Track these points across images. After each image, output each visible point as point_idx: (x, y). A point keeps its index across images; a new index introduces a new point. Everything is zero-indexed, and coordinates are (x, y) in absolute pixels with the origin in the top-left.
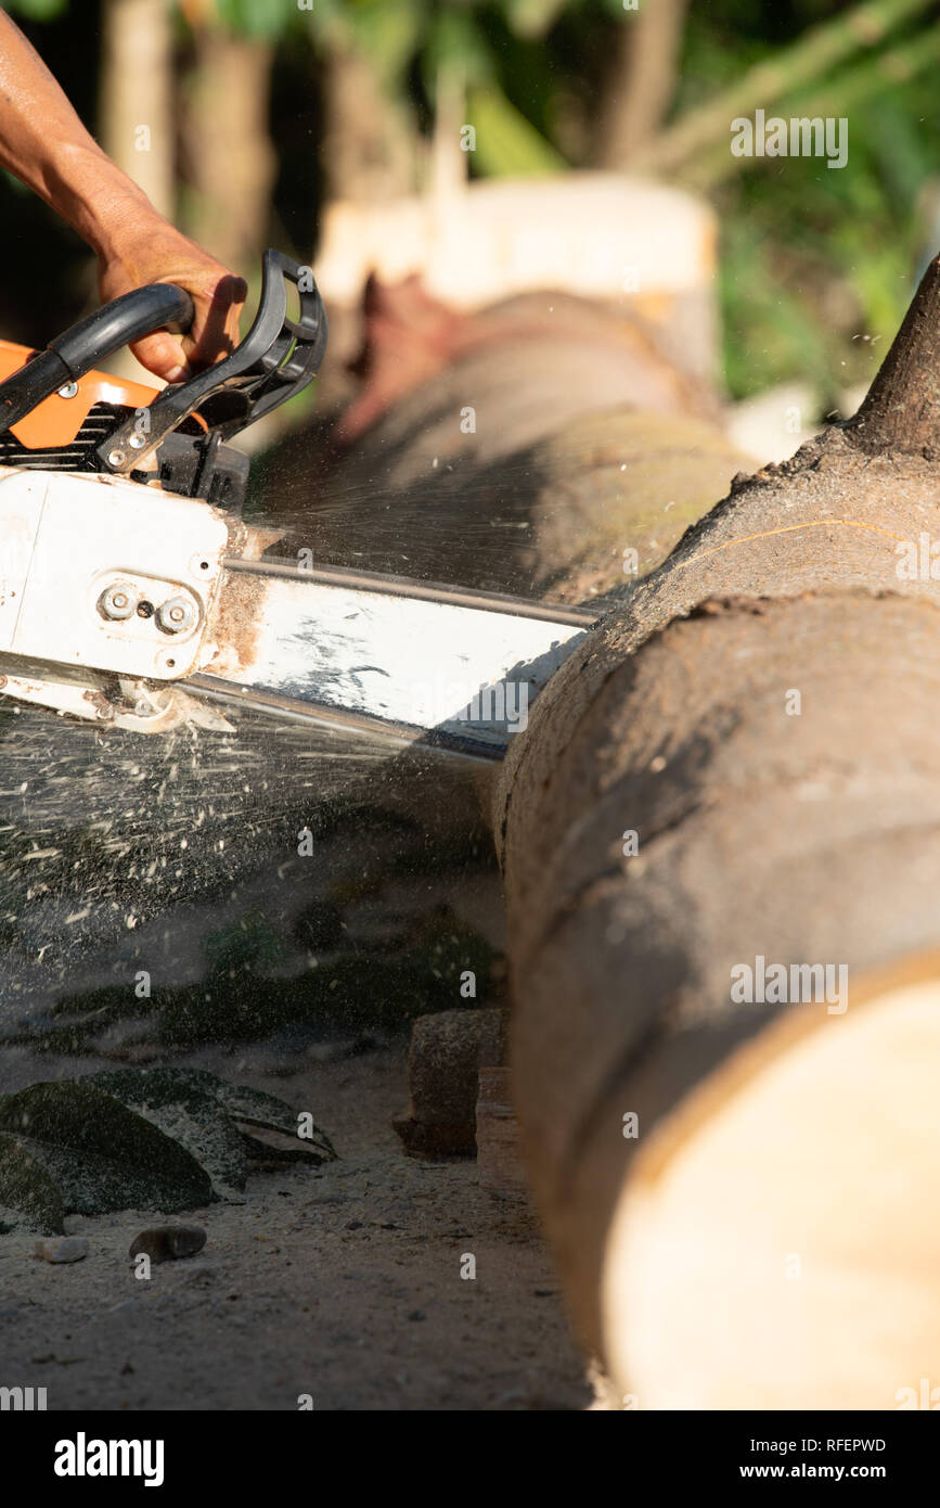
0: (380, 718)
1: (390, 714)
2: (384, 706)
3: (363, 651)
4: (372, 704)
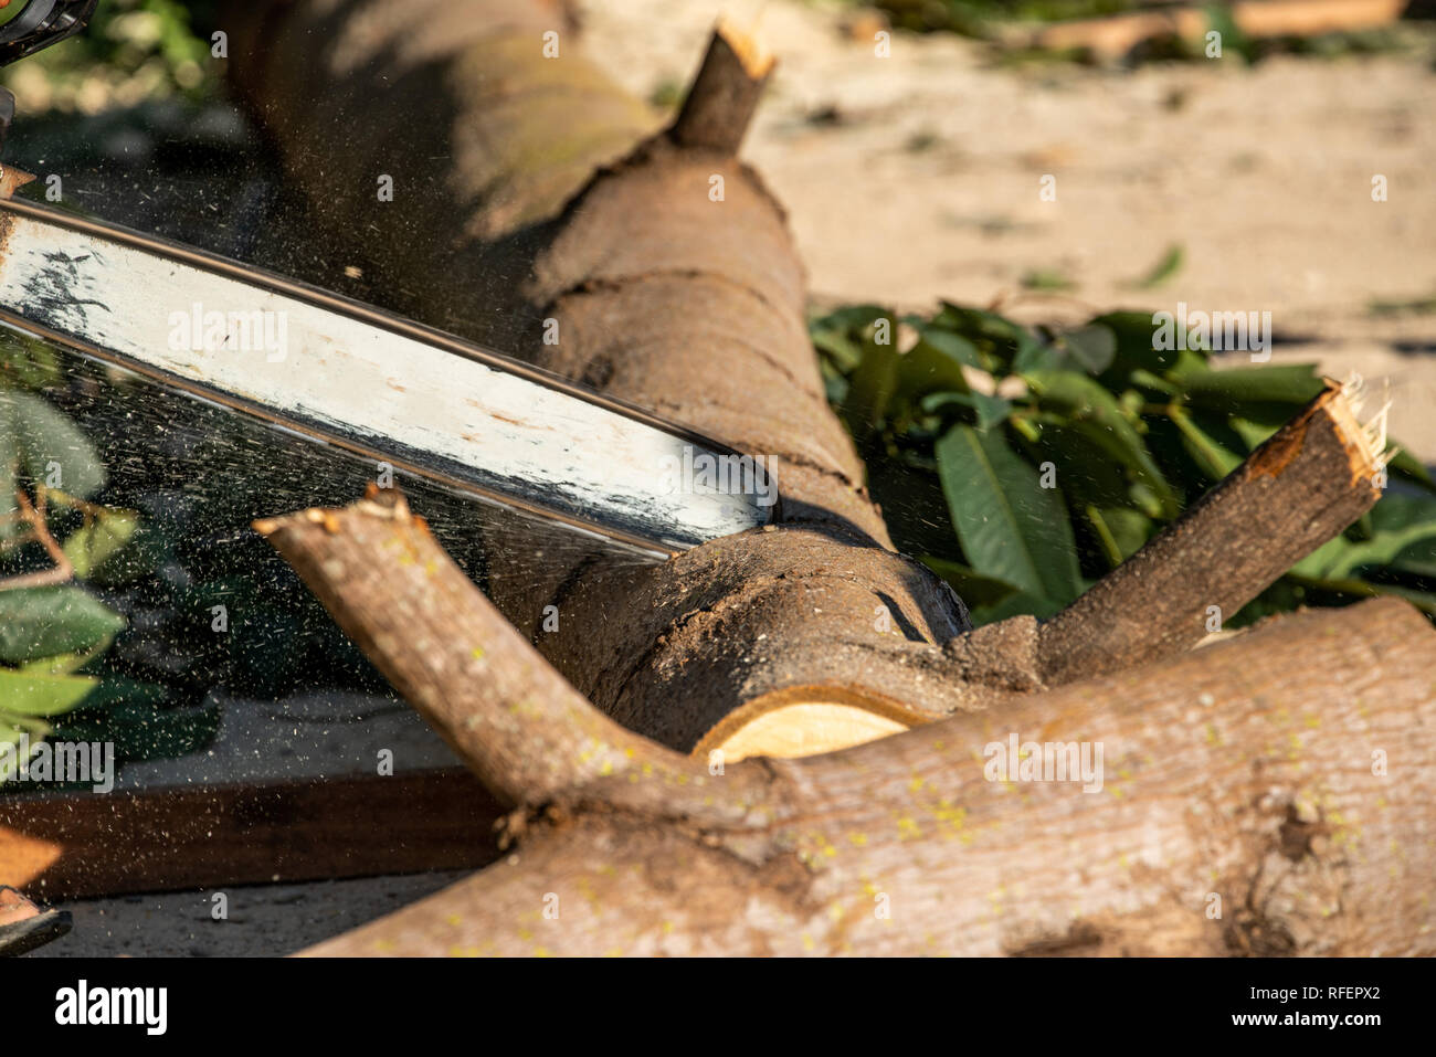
0: (97, 345)
1: (109, 343)
2: (102, 335)
3: (89, 288)
4: (92, 332)
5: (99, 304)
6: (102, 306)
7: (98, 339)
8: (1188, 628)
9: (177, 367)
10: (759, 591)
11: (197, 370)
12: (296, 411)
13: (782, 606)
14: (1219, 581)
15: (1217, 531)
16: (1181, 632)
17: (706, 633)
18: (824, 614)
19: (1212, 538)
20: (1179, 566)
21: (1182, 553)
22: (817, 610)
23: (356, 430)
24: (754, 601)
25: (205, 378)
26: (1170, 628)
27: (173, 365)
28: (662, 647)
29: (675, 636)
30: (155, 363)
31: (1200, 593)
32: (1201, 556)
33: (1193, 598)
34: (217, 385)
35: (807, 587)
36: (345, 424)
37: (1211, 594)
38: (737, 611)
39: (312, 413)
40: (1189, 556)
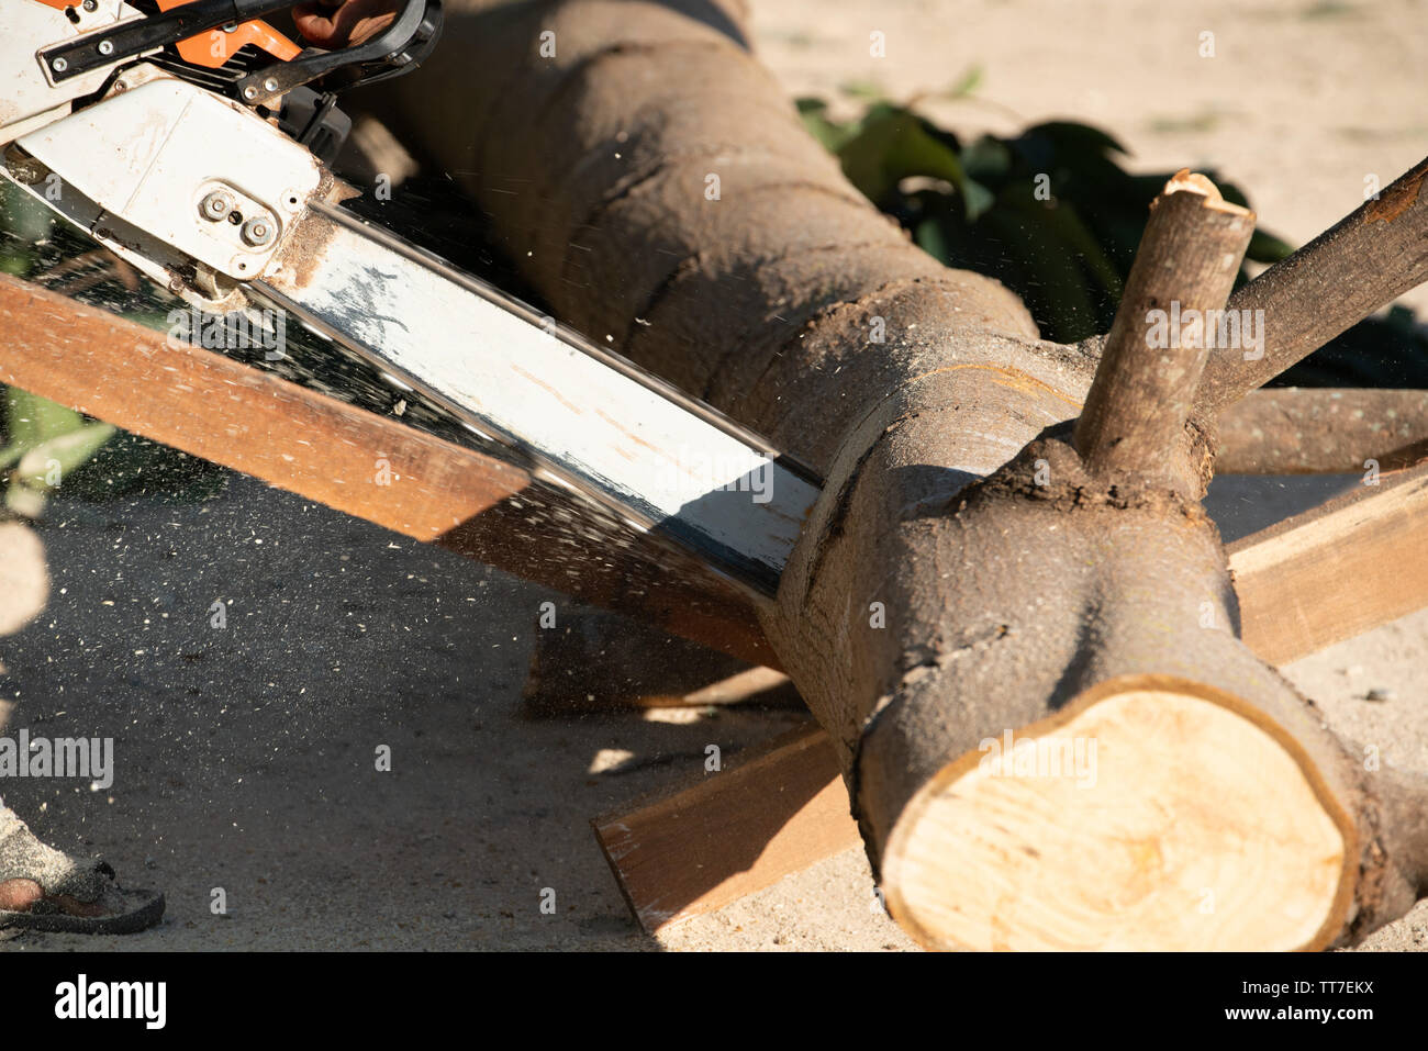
0: (390, 361)
1: (400, 361)
2: (397, 353)
3: (392, 305)
4: (387, 349)
5: (399, 323)
6: (402, 325)
7: (392, 356)
8: (1296, 346)
9: (461, 396)
10: (899, 290)
11: (478, 403)
12: (562, 458)
13: (925, 303)
14: (1330, 308)
15: (1333, 266)
16: (1290, 349)
17: (852, 322)
18: (963, 313)
19: (1328, 270)
20: (1296, 292)
21: (1301, 281)
22: (957, 309)
23: (616, 487)
24: (897, 298)
25: (484, 412)
26: (1282, 344)
27: (457, 394)
28: (811, 330)
29: (824, 321)
30: (441, 389)
31: (1313, 316)
32: (1317, 286)
33: (1305, 320)
34: (494, 419)
35: (943, 290)
36: (606, 479)
37: (1321, 318)
38: (881, 305)
39: (577, 463)
40: (1306, 284)
